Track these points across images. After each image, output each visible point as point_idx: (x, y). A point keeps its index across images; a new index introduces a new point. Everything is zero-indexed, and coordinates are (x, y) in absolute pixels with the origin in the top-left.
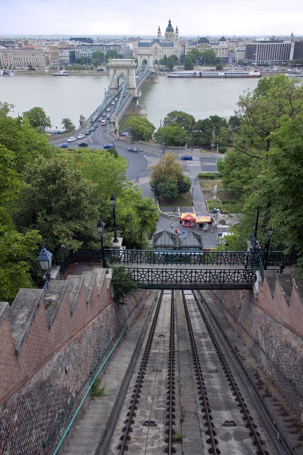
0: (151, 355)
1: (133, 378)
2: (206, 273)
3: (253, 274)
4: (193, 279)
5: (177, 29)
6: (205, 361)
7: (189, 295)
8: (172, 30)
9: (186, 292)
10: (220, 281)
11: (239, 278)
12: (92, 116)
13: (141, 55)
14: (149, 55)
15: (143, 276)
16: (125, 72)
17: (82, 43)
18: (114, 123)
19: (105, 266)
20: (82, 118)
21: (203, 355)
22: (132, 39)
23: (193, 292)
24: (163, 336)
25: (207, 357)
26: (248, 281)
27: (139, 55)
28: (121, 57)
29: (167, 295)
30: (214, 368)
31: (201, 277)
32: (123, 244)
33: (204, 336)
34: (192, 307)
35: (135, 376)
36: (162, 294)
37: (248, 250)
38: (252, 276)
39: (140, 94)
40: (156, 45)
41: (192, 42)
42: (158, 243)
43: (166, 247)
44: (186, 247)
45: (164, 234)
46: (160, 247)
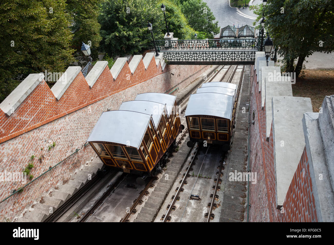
2: (222, 53)
15: (182, 57)
36: (222, 68)
42: (224, 34)
43: (230, 36)
44: (243, 36)
45: (228, 28)
46: (225, 37)
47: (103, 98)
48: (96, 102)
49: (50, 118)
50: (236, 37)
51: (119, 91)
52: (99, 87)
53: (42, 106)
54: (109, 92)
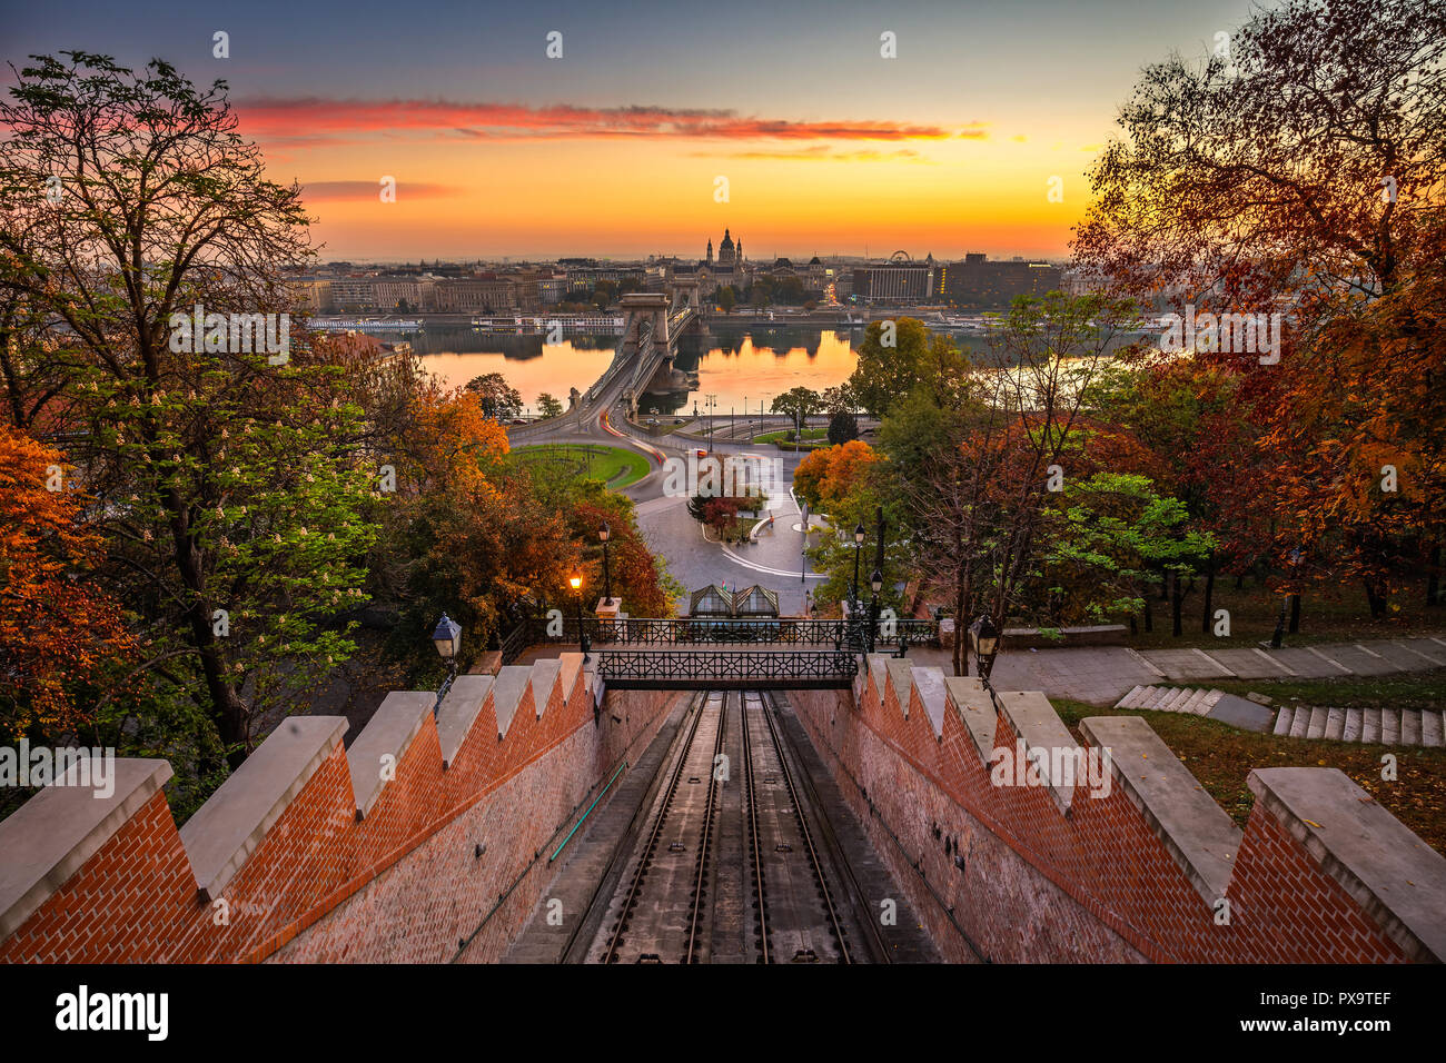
0: (670, 818)
1: (629, 866)
2: (767, 658)
3: (851, 659)
4: (745, 671)
5: (739, 244)
6: (770, 830)
7: (754, 704)
8: (732, 246)
9: (748, 696)
10: (793, 674)
11: (828, 670)
12: (591, 390)
13: (678, 286)
14: (692, 287)
15: (654, 666)
16: (650, 314)
17: (578, 267)
18: (630, 402)
19: (585, 649)
20: (574, 392)
21: (767, 817)
22: (663, 262)
23: (761, 696)
24: (697, 780)
25: (774, 821)
26: (842, 673)
27: (674, 286)
28: (644, 289)
29: (714, 702)
30: (787, 842)
31: (783, 666)
32: (622, 609)
33: (772, 779)
34: (757, 726)
35: (634, 860)
36: (705, 700)
37: (845, 618)
38: (850, 664)
39: (676, 352)
40: (704, 270)
41: (763, 266)
42: (701, 607)
43: (714, 613)
44: (749, 614)
45: (711, 590)
46: (703, 613)
47: (469, 805)
48: (451, 819)
49: (325, 900)
50: (730, 616)
51: (506, 779)
52: (463, 768)
53: (316, 845)
54: (485, 781)
